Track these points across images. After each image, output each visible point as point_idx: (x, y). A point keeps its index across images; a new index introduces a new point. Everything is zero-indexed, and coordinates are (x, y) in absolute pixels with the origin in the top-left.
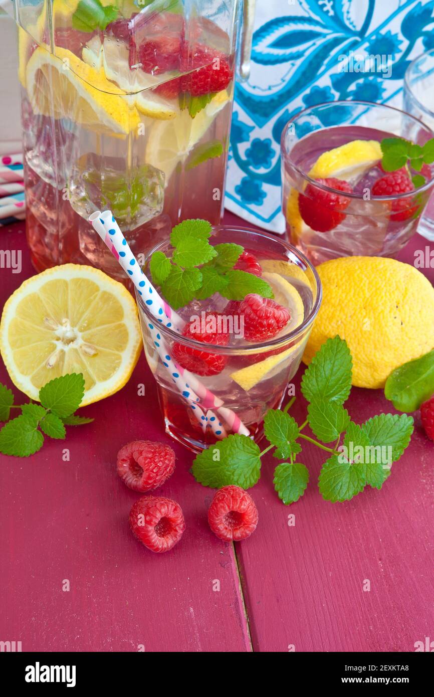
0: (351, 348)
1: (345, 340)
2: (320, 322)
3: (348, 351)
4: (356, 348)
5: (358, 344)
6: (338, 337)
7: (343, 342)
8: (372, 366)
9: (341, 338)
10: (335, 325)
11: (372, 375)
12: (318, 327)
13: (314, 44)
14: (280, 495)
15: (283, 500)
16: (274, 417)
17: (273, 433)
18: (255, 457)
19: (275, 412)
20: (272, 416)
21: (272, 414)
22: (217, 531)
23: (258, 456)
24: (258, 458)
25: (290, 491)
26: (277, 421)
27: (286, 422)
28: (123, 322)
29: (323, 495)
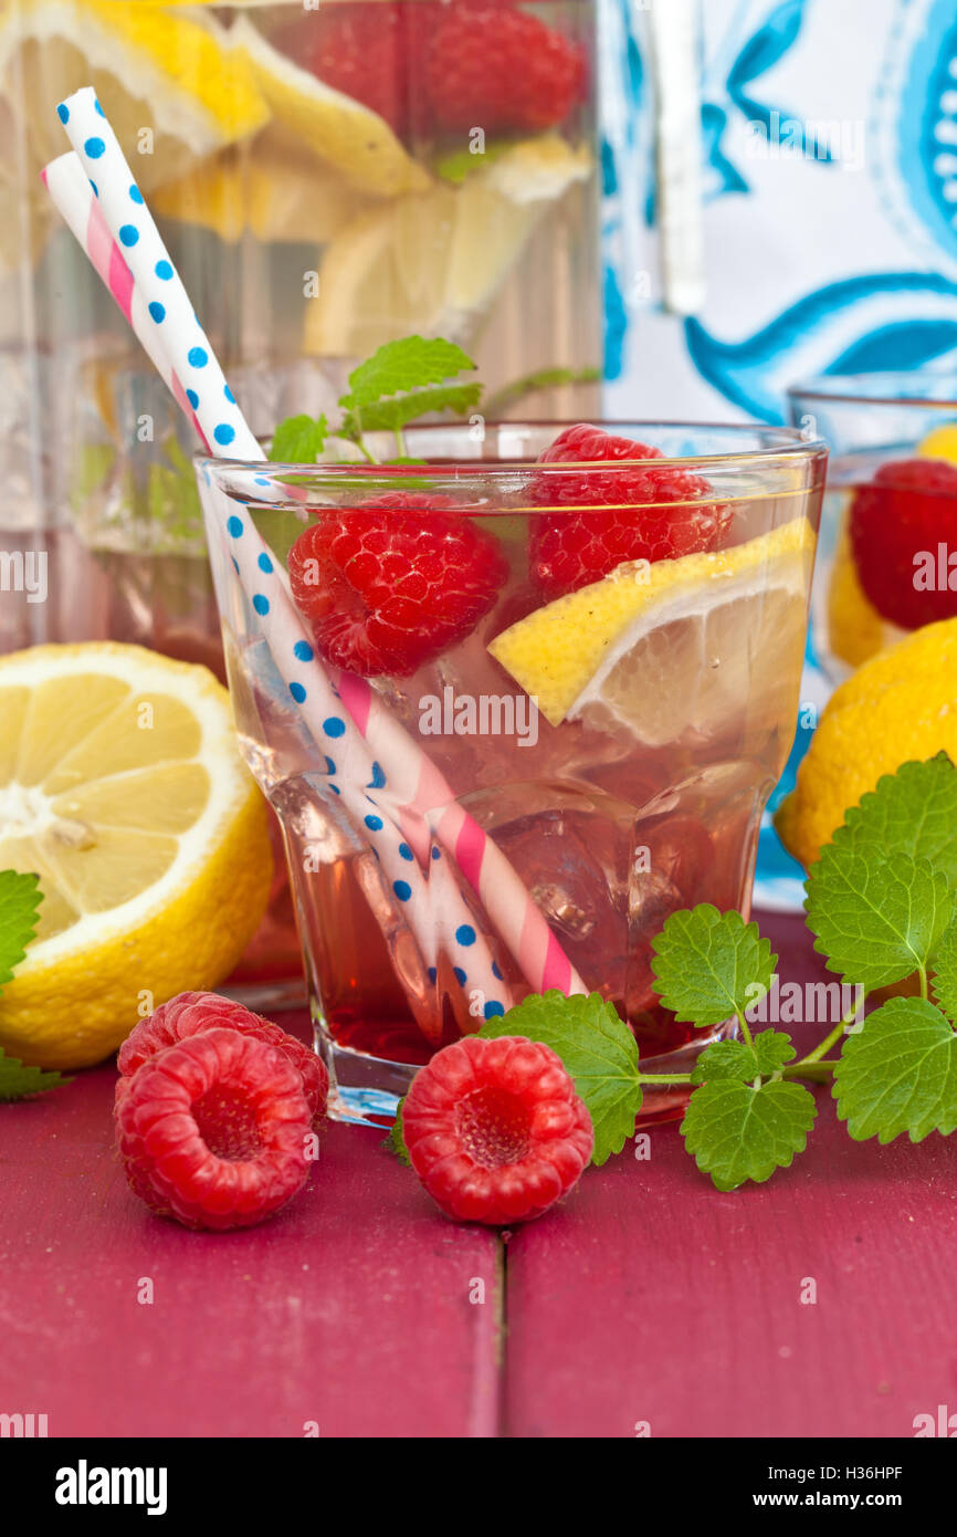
6: (940, 758)
9: (951, 757)
14: (703, 1162)
15: (715, 1175)
16: (686, 931)
17: (682, 980)
18: (620, 1075)
19: (692, 916)
20: (680, 930)
21: (680, 922)
22: (432, 1159)
23: (632, 1074)
24: (632, 1082)
25: (742, 1150)
26: (696, 942)
27: (729, 938)
28: (194, 761)
29: (850, 1123)
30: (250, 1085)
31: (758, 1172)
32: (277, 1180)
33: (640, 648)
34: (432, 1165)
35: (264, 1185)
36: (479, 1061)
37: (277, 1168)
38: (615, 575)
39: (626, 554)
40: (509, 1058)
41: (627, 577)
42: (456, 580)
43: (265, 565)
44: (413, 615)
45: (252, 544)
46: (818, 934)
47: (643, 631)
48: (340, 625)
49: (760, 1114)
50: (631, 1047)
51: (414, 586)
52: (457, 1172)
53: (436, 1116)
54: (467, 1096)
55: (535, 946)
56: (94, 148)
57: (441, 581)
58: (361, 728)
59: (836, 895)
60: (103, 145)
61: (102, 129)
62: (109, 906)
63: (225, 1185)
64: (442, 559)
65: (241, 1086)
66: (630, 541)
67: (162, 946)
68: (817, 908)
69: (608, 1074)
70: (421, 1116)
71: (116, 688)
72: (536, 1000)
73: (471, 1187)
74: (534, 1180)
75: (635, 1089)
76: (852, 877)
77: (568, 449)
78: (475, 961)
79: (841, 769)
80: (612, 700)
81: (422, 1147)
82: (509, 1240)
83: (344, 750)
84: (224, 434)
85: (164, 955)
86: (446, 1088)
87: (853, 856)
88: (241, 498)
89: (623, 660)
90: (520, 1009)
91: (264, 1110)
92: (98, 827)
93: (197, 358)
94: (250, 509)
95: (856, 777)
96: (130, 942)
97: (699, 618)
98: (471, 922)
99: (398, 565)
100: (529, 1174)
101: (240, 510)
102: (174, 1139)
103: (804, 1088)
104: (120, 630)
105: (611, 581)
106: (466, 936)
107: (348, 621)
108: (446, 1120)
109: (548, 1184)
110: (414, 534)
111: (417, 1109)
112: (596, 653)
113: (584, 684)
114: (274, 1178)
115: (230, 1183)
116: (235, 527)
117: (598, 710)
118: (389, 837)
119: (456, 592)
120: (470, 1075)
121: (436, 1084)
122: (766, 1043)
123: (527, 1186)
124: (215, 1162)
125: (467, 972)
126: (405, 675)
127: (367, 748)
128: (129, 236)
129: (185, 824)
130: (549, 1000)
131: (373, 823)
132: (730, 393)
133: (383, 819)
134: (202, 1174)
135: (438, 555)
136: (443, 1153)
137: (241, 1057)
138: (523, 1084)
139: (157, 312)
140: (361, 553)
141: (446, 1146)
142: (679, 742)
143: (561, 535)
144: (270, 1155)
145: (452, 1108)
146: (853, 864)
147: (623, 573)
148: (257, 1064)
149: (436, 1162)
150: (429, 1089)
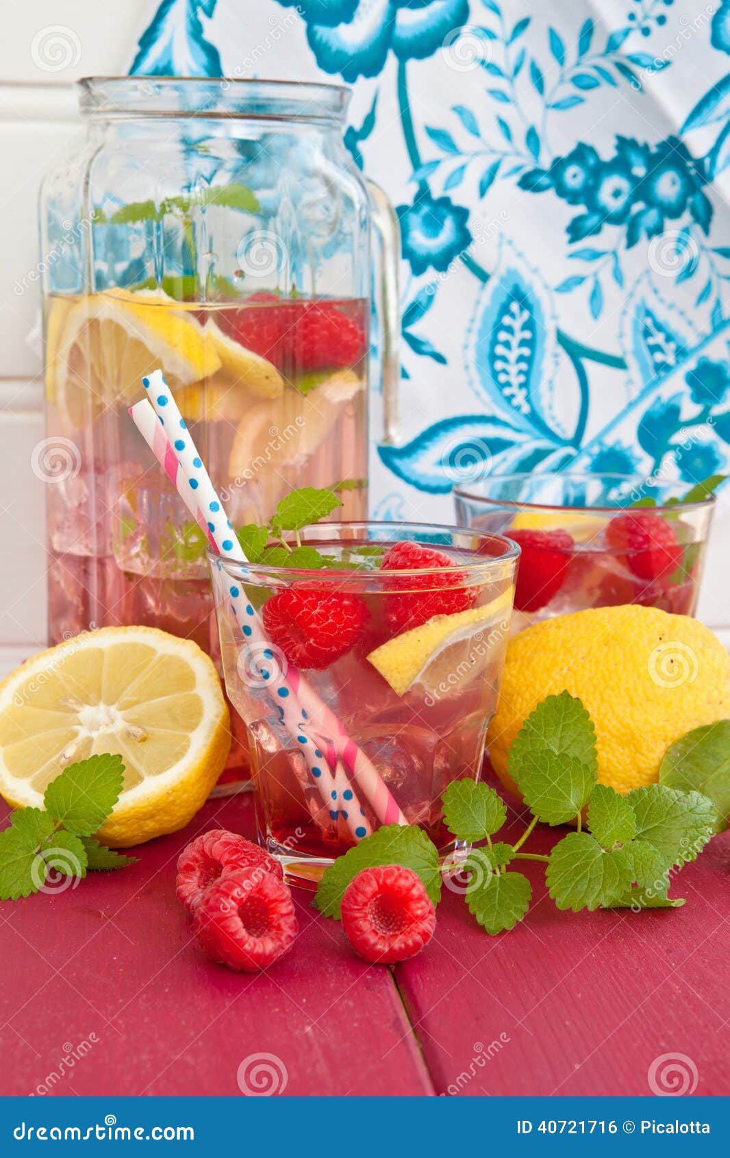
0: (590, 710)
1: (578, 699)
2: (533, 680)
3: (586, 715)
4: (598, 708)
5: (602, 700)
6: (566, 694)
7: (576, 701)
8: (630, 741)
9: (572, 695)
10: (558, 677)
11: (634, 762)
12: (531, 688)
13: (504, 460)
14: (480, 918)
15: (486, 926)
16: (459, 792)
17: (459, 818)
18: (430, 868)
19: (461, 784)
20: (456, 791)
21: (455, 787)
22: (358, 933)
23: (436, 867)
24: (435, 871)
25: (498, 913)
26: (464, 798)
27: (481, 797)
28: (194, 692)
29: (557, 900)
30: (266, 896)
31: (508, 925)
32: (281, 947)
33: (441, 655)
34: (359, 936)
35: (276, 951)
36: (381, 881)
37: (281, 941)
38: (430, 622)
39: (434, 610)
40: (396, 880)
41: (436, 622)
42: (349, 623)
43: (250, 611)
44: (330, 642)
45: (243, 601)
46: (526, 795)
47: (442, 649)
48: (287, 643)
49: (504, 891)
50: (435, 853)
51: (331, 628)
52: (373, 939)
53: (359, 910)
54: (374, 899)
55: (381, 797)
56: (162, 401)
57: (343, 625)
58: (295, 691)
59: (533, 775)
60: (167, 399)
61: (166, 391)
62: (159, 772)
63: (258, 952)
64: (343, 613)
65: (261, 897)
66: (436, 604)
67: (185, 791)
68: (523, 781)
69: (424, 868)
70: (352, 910)
71: (148, 652)
72: (386, 829)
73: (379, 947)
74: (410, 942)
75: (437, 875)
76: (541, 766)
77: (402, 554)
78: (353, 808)
79: (511, 695)
80: (425, 681)
81: (353, 926)
82: (394, 970)
83: (288, 703)
84: (227, 545)
85: (185, 796)
86: (365, 896)
87: (540, 754)
88: (238, 578)
89: (433, 663)
90: (377, 833)
91: (273, 908)
92: (149, 729)
93: (214, 507)
94: (243, 584)
95: (520, 700)
96: (171, 792)
97: (468, 639)
98: (350, 788)
99: (325, 616)
100: (407, 940)
101: (238, 585)
102: (233, 931)
103: (523, 876)
104: (148, 620)
105: (428, 624)
106: (347, 795)
107: (292, 640)
108: (364, 911)
109: (417, 945)
110: (330, 600)
111: (350, 906)
112: (421, 661)
113: (414, 677)
114: (280, 946)
115: (260, 951)
116: (235, 592)
117: (419, 687)
118: (310, 746)
119: (350, 629)
120: (377, 889)
121: (360, 894)
122: (499, 849)
123: (407, 945)
124: (252, 940)
125: (349, 813)
126: (323, 669)
127: (298, 701)
128: (180, 445)
129: (193, 727)
130: (393, 829)
131: (302, 740)
132: (397, 472)
133: (306, 737)
134: (247, 947)
135: (341, 611)
136: (364, 930)
137: (262, 883)
138: (404, 893)
139: (194, 484)
140: (304, 610)
141: (365, 925)
142: (450, 697)
143: (401, 600)
144: (276, 933)
145: (367, 905)
146: (540, 758)
147: (435, 621)
148: (270, 886)
149: (361, 935)
150: (356, 896)
